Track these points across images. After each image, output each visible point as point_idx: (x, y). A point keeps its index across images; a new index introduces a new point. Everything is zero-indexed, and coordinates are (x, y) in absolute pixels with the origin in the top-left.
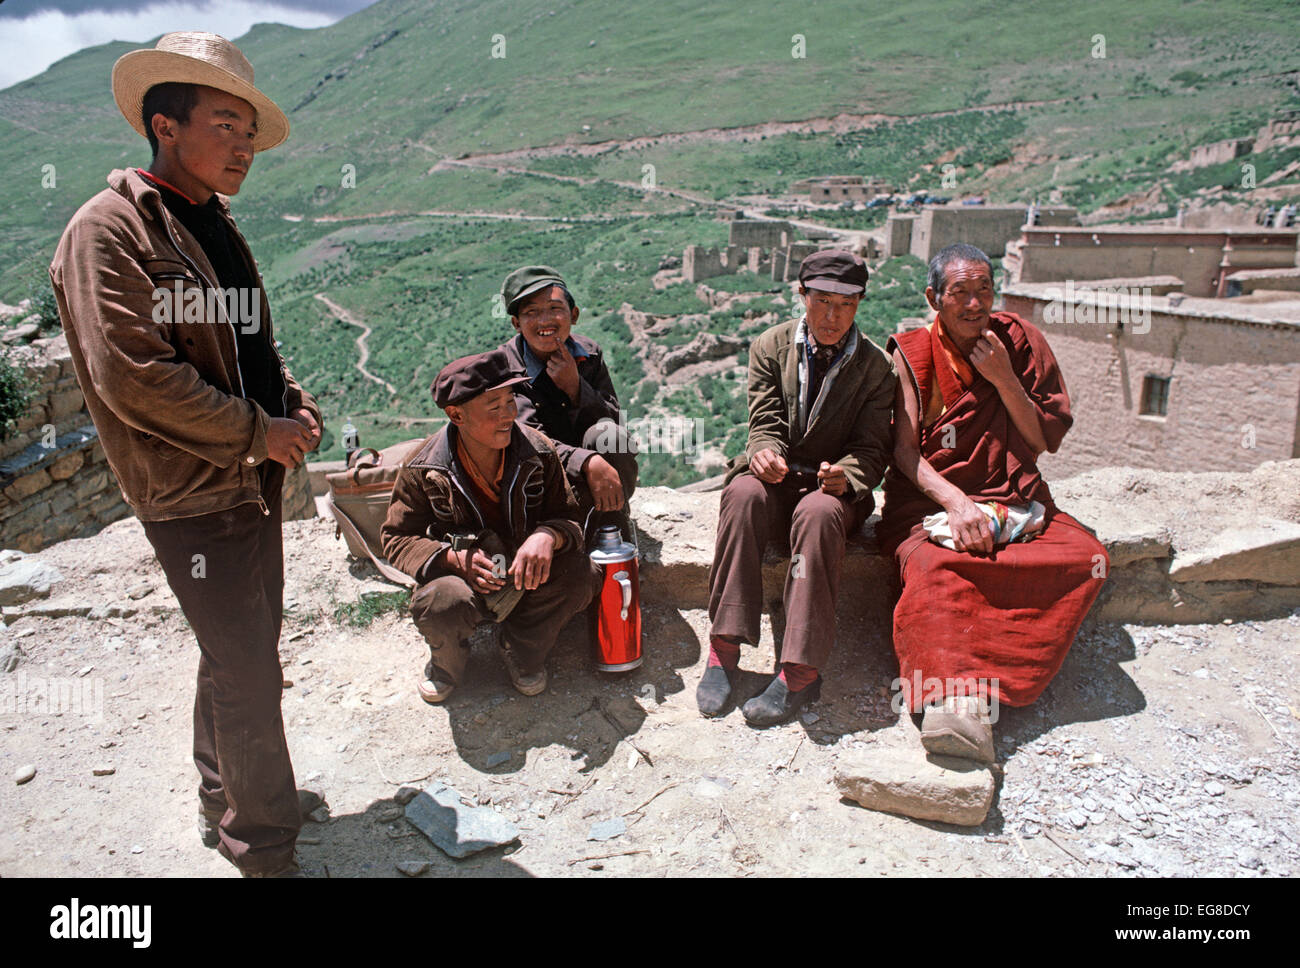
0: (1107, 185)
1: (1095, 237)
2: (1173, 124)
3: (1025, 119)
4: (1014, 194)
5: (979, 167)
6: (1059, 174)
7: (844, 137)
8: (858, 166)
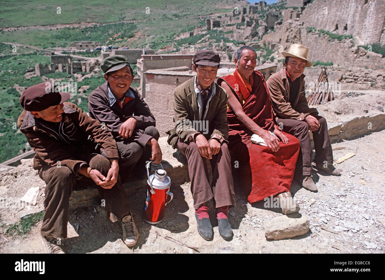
0: (160, 44)
1: (161, 57)
2: (174, 28)
3: (136, 25)
4: (136, 46)
5: (125, 38)
6: (147, 41)
7: (84, 29)
8: (90, 38)
